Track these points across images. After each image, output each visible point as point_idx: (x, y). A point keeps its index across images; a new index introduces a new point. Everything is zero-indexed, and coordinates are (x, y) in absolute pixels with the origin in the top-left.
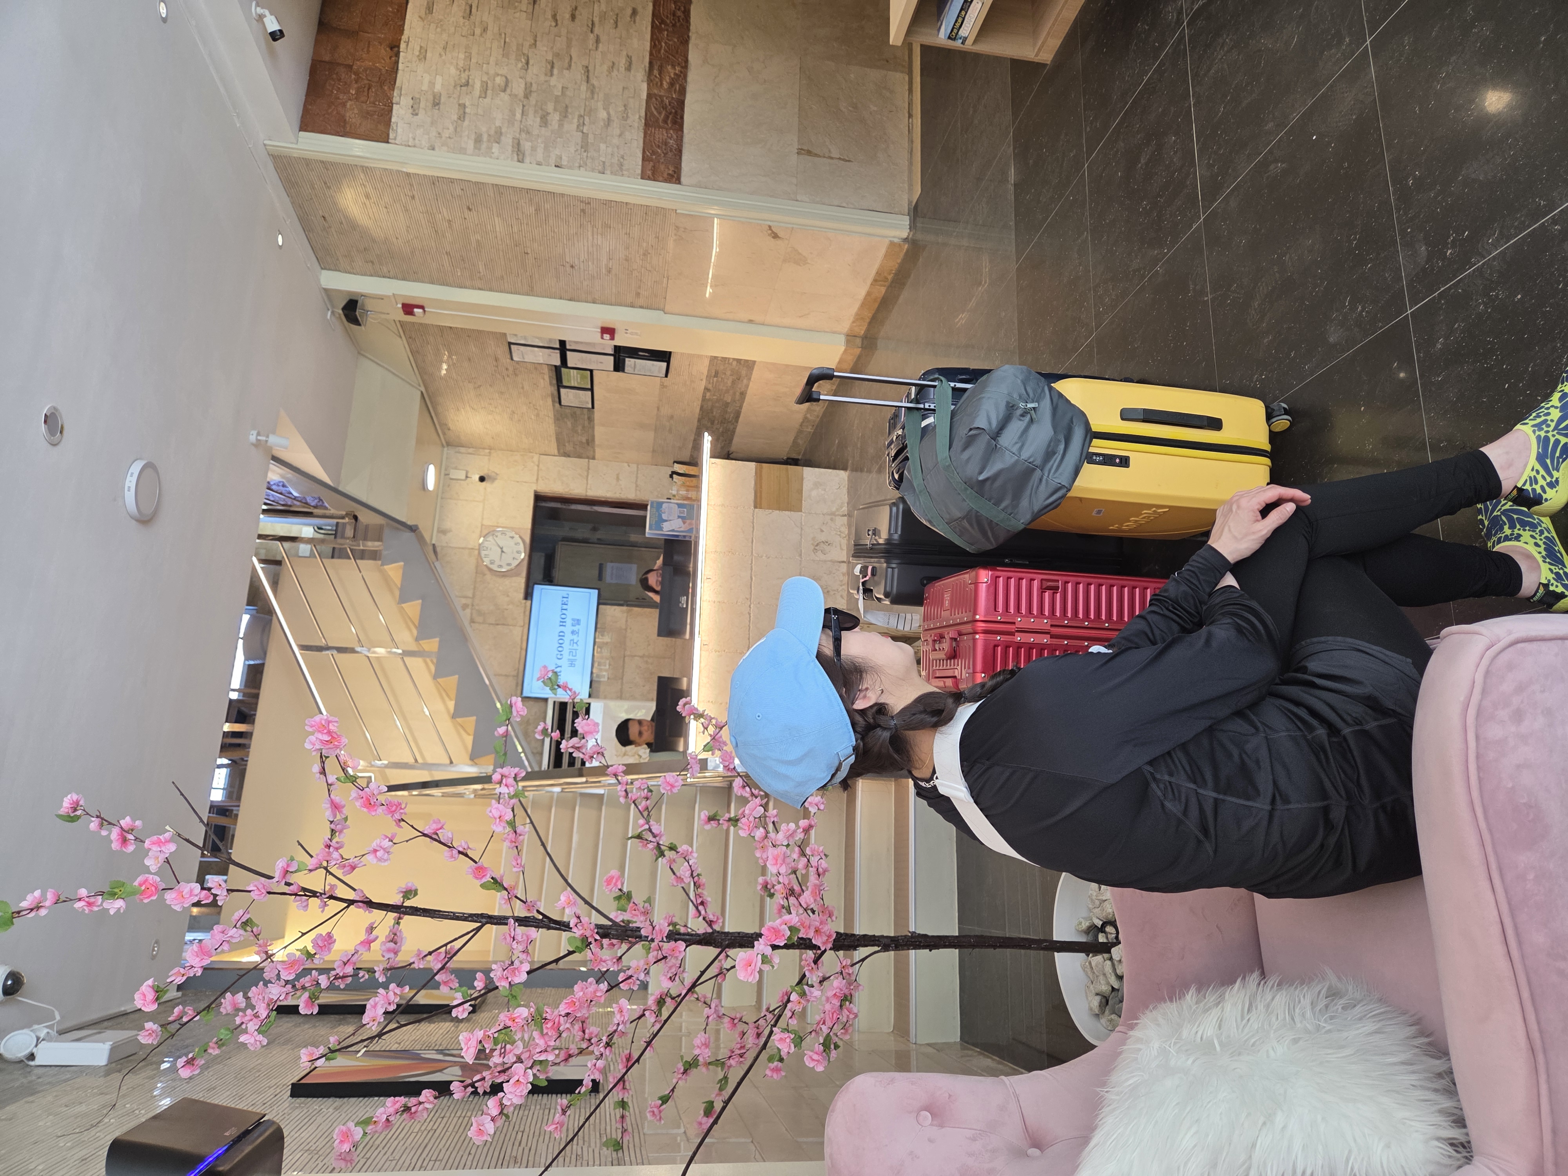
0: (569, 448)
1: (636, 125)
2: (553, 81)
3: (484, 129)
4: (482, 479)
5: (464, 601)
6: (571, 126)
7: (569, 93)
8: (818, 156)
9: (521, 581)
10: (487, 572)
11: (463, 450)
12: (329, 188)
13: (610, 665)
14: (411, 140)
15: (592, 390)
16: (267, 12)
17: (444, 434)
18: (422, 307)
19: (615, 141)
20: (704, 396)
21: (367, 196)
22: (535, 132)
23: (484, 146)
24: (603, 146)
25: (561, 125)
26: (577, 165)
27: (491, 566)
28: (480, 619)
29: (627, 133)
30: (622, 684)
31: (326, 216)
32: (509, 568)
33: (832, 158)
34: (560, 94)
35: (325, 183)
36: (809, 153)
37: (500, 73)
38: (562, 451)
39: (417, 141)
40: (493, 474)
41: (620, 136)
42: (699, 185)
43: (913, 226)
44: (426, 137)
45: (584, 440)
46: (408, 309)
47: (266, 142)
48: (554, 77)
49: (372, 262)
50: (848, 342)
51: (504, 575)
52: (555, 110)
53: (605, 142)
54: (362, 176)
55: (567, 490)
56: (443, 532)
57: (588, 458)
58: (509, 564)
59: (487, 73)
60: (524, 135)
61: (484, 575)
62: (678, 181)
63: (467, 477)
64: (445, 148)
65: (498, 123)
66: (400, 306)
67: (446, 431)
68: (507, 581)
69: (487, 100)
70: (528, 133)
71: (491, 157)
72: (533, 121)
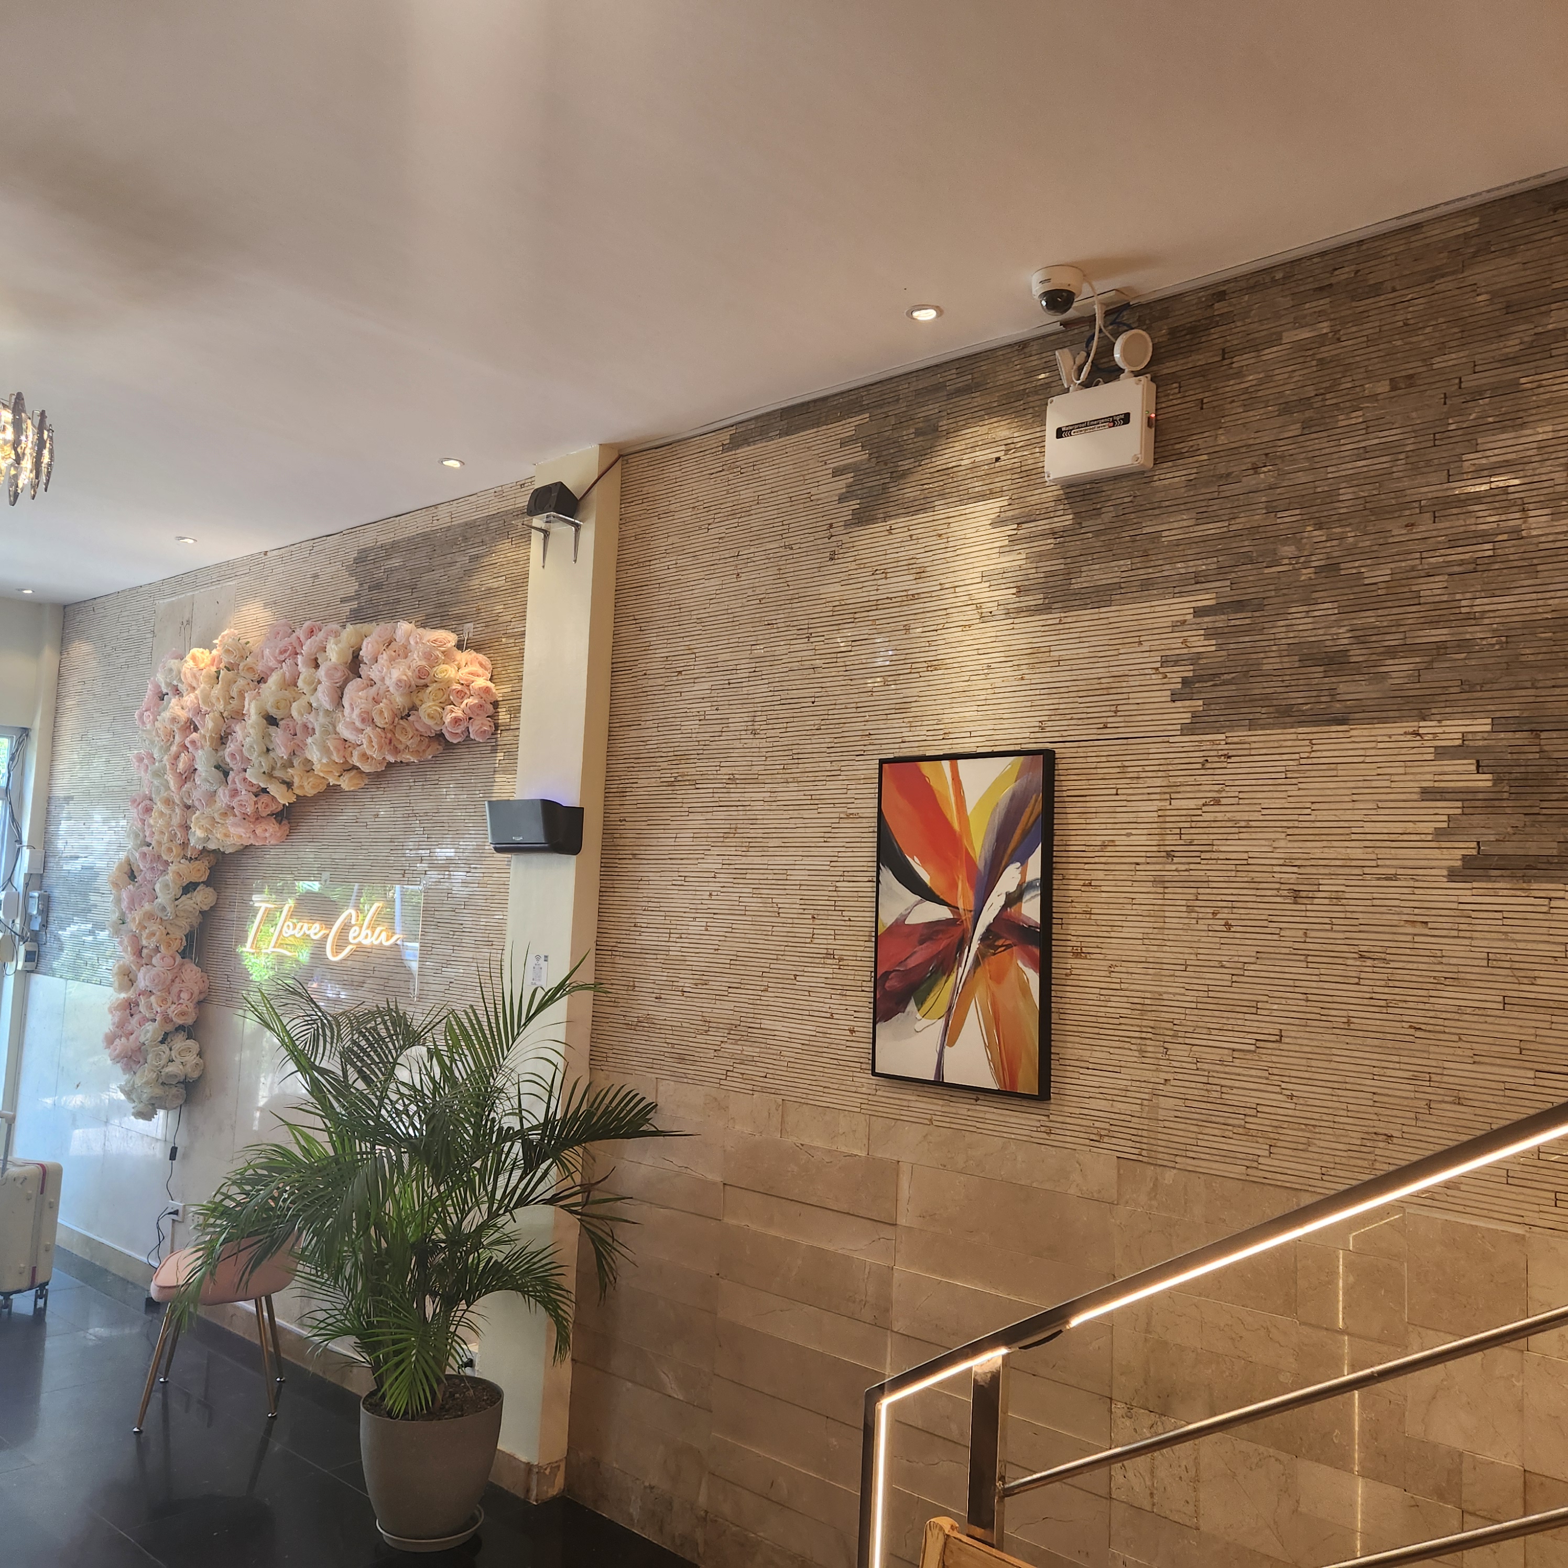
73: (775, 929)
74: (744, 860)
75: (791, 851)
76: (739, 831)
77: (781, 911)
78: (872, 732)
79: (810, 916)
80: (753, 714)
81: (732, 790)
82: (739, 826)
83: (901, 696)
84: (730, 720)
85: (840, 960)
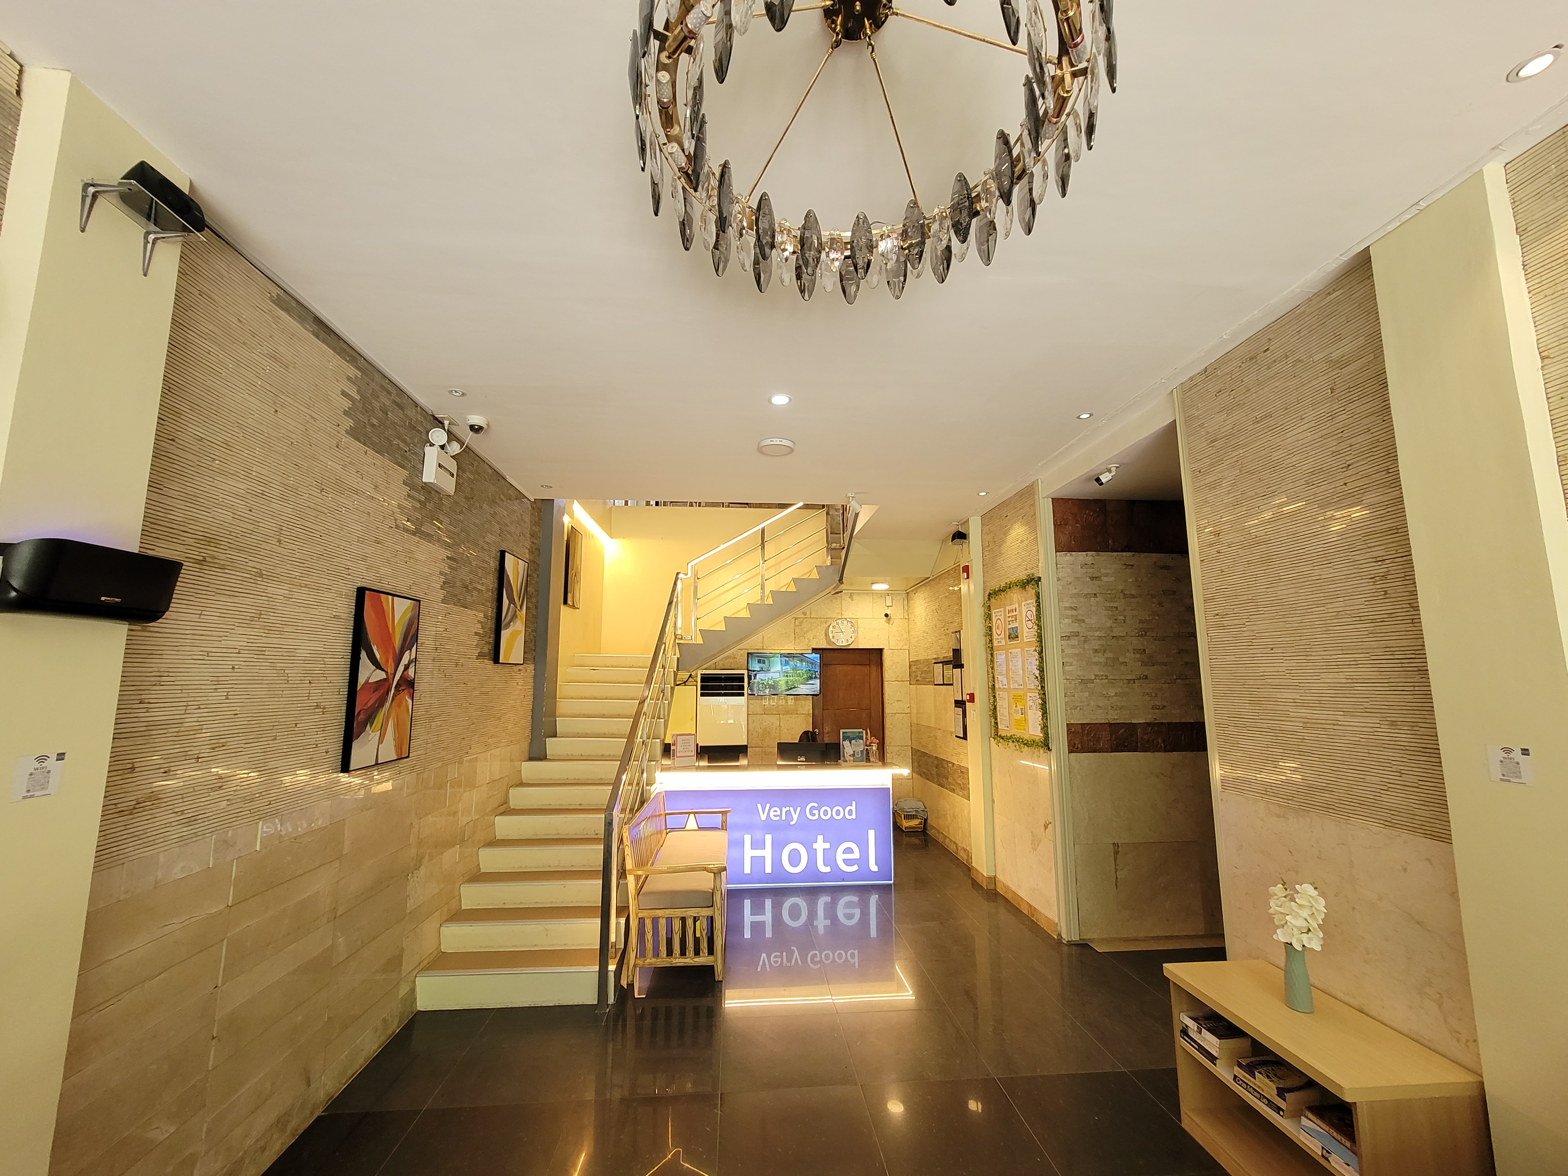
0: (914, 668)
1: (1109, 717)
2: (1130, 655)
3: (1080, 612)
4: (886, 615)
5: (808, 613)
6: (1097, 670)
7: (1123, 668)
8: (1115, 860)
9: (824, 645)
10: (828, 625)
11: (906, 602)
12: (1023, 518)
13: (773, 705)
14: (1061, 566)
15: (944, 684)
16: (1113, 474)
17: (912, 591)
18: (968, 577)
19: (1093, 703)
20: (949, 762)
21: (1022, 541)
22: (1086, 646)
23: (1069, 612)
24: (1086, 694)
25: (1096, 664)
26: (1068, 677)
27: (831, 627)
28: (797, 623)
29: (1101, 711)
30: (762, 714)
31: (1008, 517)
32: (831, 637)
33: (1116, 872)
34: (1120, 661)
35: (1024, 516)
36: (1116, 853)
37: (1127, 618)
38: (912, 663)
39: (1061, 569)
40: (891, 622)
41: (1098, 706)
42: (1070, 767)
43: (1071, 944)
44: (1066, 575)
45: (919, 678)
46: (966, 569)
47: (1039, 480)
48: (1133, 656)
49: (989, 546)
50: (990, 878)
51: (827, 634)
52: (1107, 658)
53: (1089, 696)
54: (1032, 538)
55: (887, 669)
56: (851, 596)
57: (910, 681)
58: (833, 637)
59: (1124, 610)
60: (1083, 639)
61: (826, 623)
62: (1070, 752)
63: (888, 606)
64: (1060, 588)
65: (1087, 621)
66: (967, 564)
67: (914, 592)
68: (823, 637)
69: (1104, 612)
70: (1085, 641)
71: (1060, 619)
72: (1096, 644)
73: (285, 692)
74: (265, 640)
75: (301, 636)
76: (262, 616)
77: (290, 679)
78: (350, 568)
79: (308, 682)
80: (280, 527)
81: (259, 582)
82: (263, 612)
83: (364, 551)
84: (261, 525)
85: (323, 708)
